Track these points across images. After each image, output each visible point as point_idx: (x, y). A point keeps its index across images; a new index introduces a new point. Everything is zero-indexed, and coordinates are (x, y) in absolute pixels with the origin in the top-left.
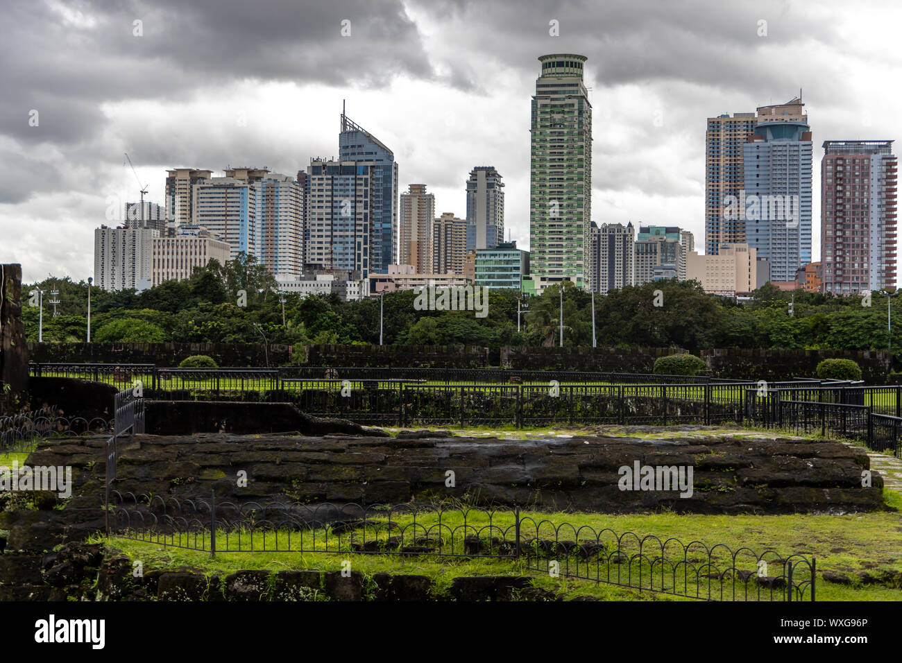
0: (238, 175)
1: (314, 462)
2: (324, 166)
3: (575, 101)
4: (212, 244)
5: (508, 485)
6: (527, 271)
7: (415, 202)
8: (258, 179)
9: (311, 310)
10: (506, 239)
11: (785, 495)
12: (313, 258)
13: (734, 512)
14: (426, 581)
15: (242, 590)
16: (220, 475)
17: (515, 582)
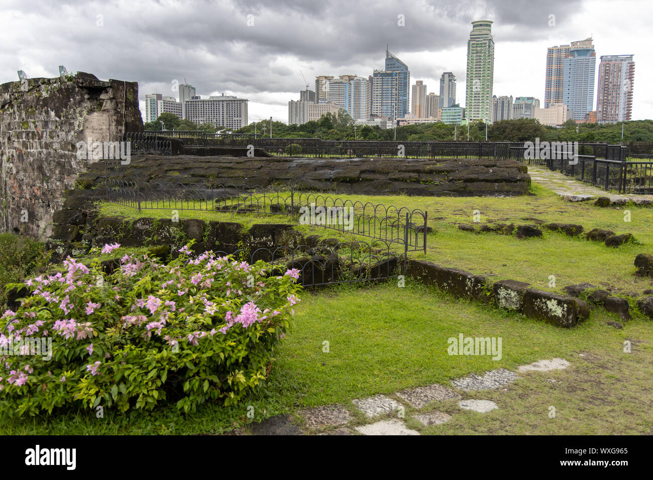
0: (345, 78)
2: (379, 73)
3: (487, 42)
4: (333, 107)
5: (320, 180)
6: (464, 117)
7: (418, 88)
8: (352, 79)
10: (456, 103)
11: (471, 187)
12: (374, 112)
14: (239, 226)
15: (141, 228)
16: (177, 174)
17: (286, 227)
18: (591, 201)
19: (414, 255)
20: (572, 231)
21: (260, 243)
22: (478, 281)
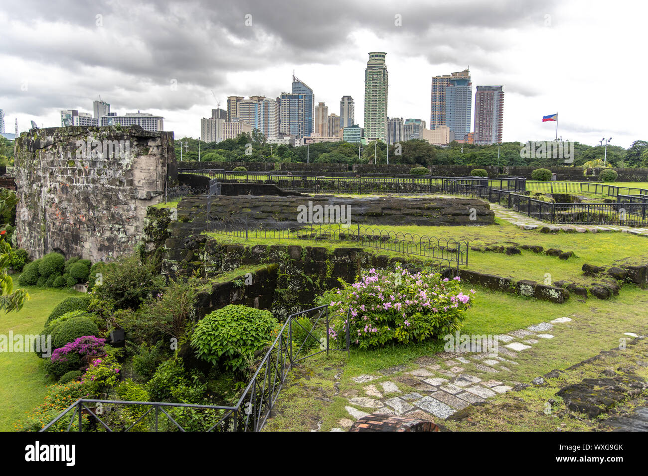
0: (254, 99)
1: (283, 206)
2: (286, 95)
3: (382, 70)
6: (363, 136)
7: (321, 109)
8: (262, 100)
9: (281, 150)
10: (355, 123)
11: (458, 219)
12: (282, 131)
13: (439, 225)
14: (325, 249)
15: (257, 252)
16: (249, 211)
17: (359, 250)
18: (538, 230)
19: (462, 267)
20: (537, 250)
21: (341, 261)
22: (507, 281)
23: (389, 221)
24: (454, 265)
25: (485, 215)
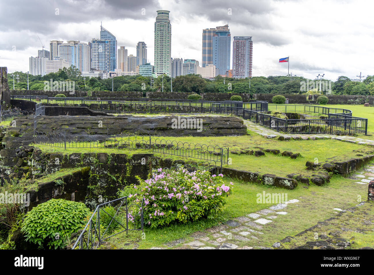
0: (71, 43)
1: (94, 123)
2: (96, 41)
3: (167, 24)
4: (64, 62)
5: (148, 129)
6: (154, 71)
7: (122, 51)
8: (77, 44)
9: (92, 82)
10: (148, 62)
11: (221, 131)
12: (93, 67)
13: (208, 136)
14: (126, 155)
15: (74, 158)
17: (150, 155)
18: (276, 138)
19: (224, 166)
20: (276, 153)
21: (137, 163)
22: (255, 175)
23: (172, 133)
24: (219, 165)
25: (241, 128)
